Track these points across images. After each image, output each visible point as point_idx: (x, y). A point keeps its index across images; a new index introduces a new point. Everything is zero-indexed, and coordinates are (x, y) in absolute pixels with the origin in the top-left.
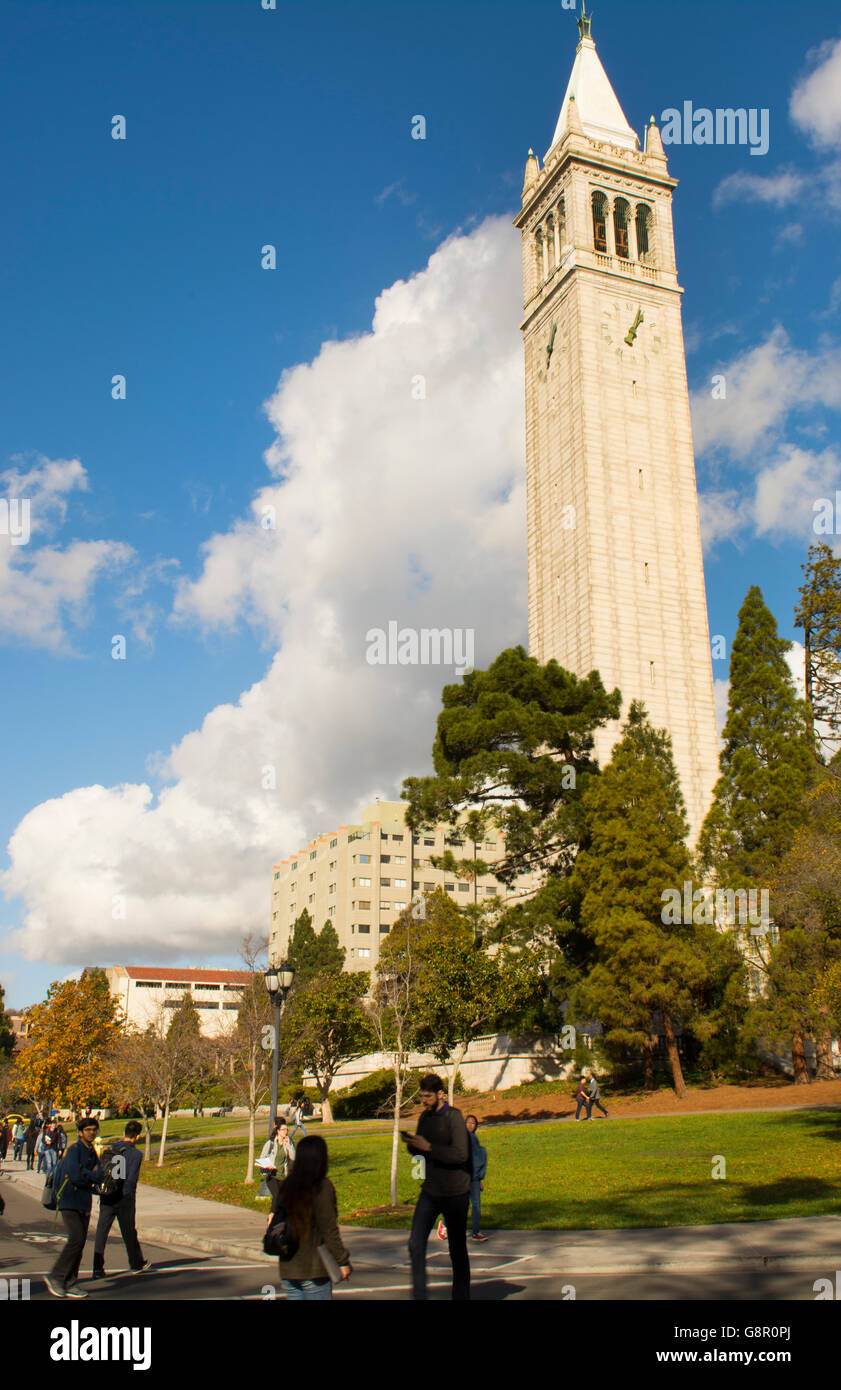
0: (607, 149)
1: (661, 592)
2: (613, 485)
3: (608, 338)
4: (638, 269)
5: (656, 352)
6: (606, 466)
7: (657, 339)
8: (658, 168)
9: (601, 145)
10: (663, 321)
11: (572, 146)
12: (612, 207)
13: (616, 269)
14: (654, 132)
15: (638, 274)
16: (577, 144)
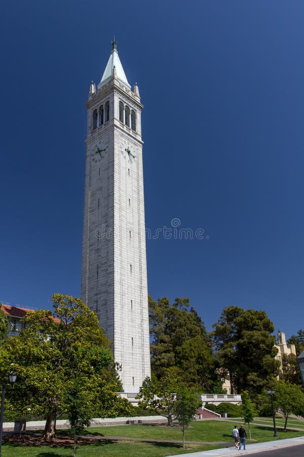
10: (138, 151)
11: (115, 83)
12: (125, 108)
13: (125, 129)
14: (137, 87)
15: (131, 133)
16: (116, 83)
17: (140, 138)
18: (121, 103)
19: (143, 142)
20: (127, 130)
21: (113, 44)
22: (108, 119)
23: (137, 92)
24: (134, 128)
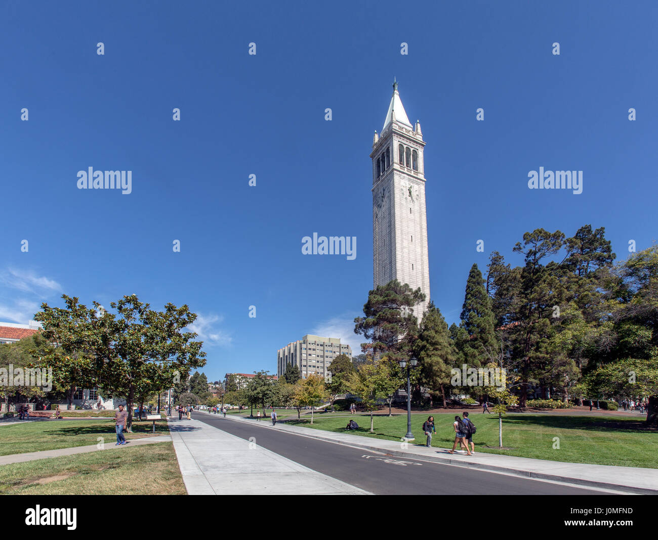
0: (404, 130)
1: (416, 273)
2: (404, 240)
3: (403, 194)
4: (412, 172)
5: (417, 199)
6: (402, 234)
7: (417, 195)
8: (420, 138)
9: (402, 128)
10: (420, 189)
11: (393, 128)
12: (405, 150)
13: (406, 171)
14: (419, 125)
15: (412, 174)
16: (395, 127)
17: (421, 176)
18: (401, 146)
19: (426, 180)
20: (408, 171)
21: (394, 86)
22: (389, 165)
23: (419, 131)
24: (415, 168)
